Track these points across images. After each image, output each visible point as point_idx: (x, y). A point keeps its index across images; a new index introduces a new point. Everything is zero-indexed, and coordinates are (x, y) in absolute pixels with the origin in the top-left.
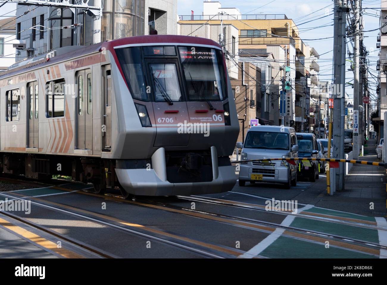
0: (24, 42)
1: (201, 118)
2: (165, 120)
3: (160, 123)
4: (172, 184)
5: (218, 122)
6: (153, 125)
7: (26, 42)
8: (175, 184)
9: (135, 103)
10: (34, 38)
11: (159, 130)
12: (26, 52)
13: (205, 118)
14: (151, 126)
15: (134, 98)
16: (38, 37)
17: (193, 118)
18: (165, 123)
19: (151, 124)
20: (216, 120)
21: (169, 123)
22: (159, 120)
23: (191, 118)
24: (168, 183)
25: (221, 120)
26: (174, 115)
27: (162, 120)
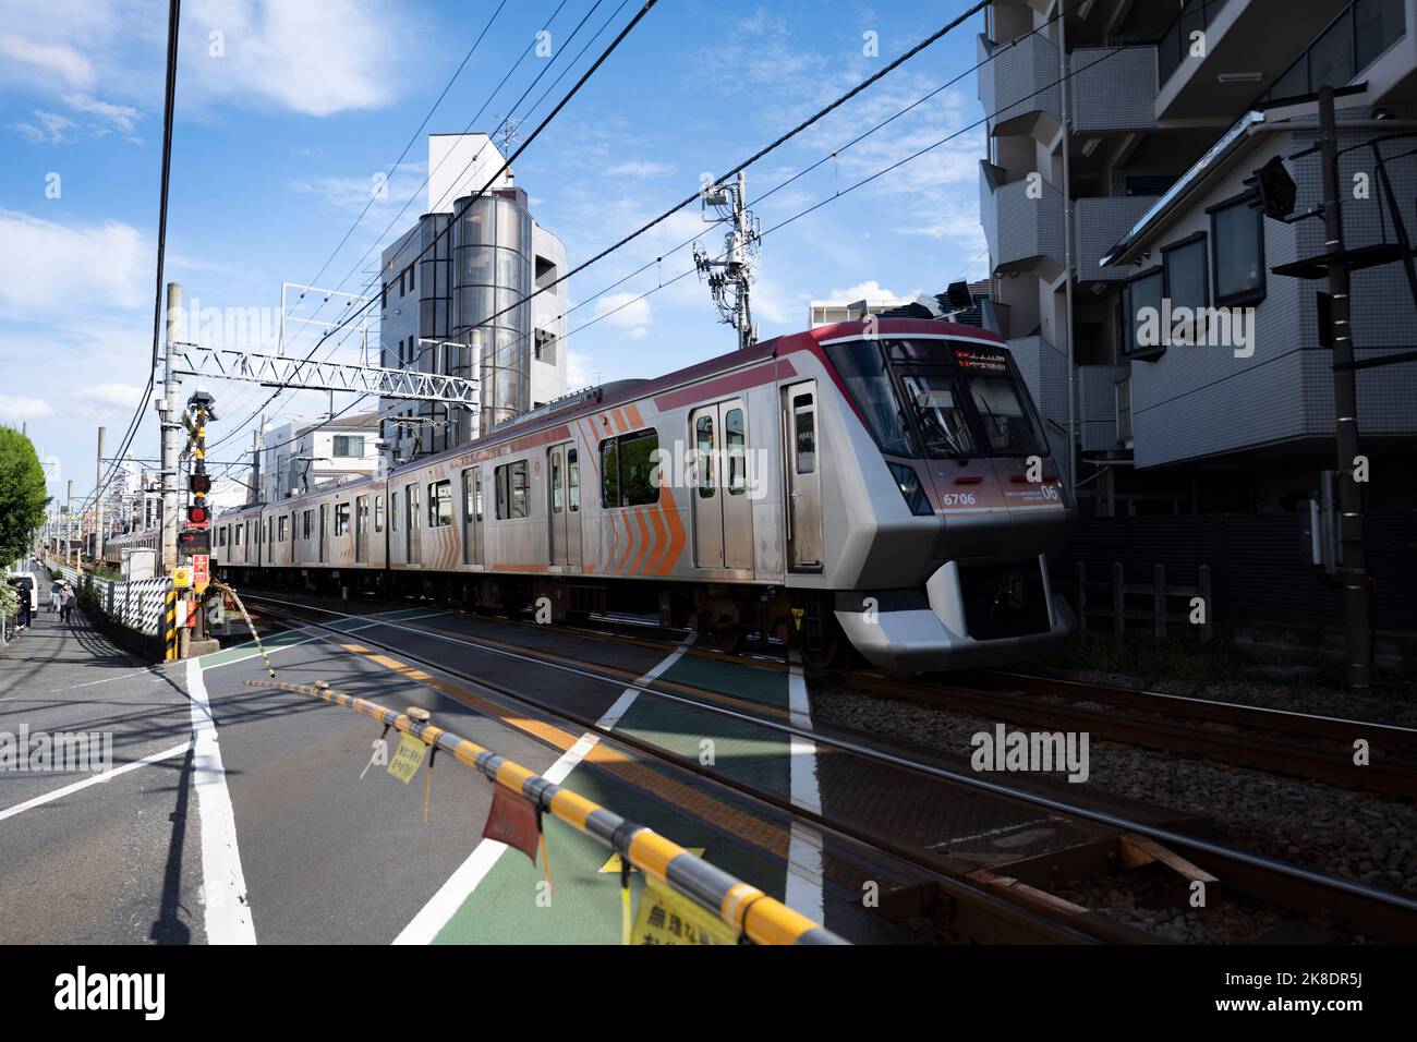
0: (389, 440)
1: (1023, 494)
2: (959, 500)
3: (949, 507)
4: (980, 642)
5: (1052, 501)
6: (936, 511)
7: (391, 441)
8: (985, 642)
9: (889, 464)
10: (400, 437)
11: (950, 521)
12: (391, 453)
13: (1030, 493)
14: (933, 514)
15: (882, 450)
16: (405, 435)
17: (1011, 494)
18: (960, 505)
19: (932, 509)
20: (1048, 498)
21: (969, 506)
22: (946, 499)
23: (1007, 494)
24: (971, 640)
25: (1056, 498)
26: (975, 488)
27: (953, 499)
